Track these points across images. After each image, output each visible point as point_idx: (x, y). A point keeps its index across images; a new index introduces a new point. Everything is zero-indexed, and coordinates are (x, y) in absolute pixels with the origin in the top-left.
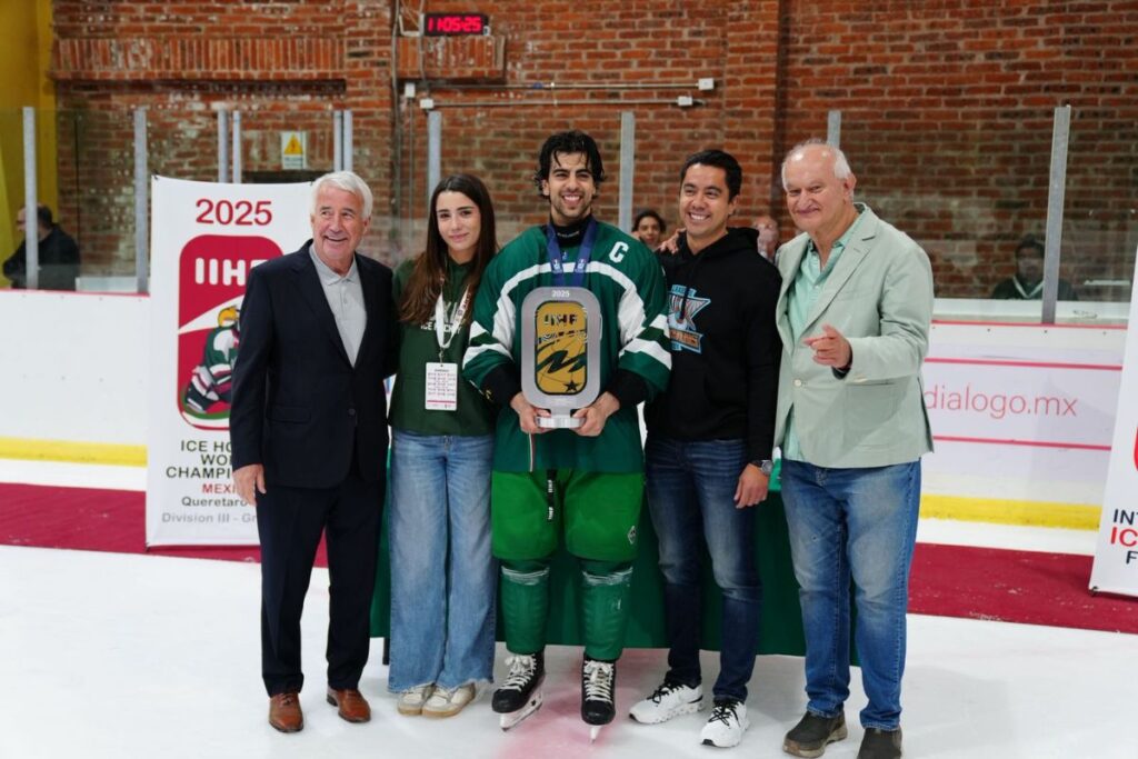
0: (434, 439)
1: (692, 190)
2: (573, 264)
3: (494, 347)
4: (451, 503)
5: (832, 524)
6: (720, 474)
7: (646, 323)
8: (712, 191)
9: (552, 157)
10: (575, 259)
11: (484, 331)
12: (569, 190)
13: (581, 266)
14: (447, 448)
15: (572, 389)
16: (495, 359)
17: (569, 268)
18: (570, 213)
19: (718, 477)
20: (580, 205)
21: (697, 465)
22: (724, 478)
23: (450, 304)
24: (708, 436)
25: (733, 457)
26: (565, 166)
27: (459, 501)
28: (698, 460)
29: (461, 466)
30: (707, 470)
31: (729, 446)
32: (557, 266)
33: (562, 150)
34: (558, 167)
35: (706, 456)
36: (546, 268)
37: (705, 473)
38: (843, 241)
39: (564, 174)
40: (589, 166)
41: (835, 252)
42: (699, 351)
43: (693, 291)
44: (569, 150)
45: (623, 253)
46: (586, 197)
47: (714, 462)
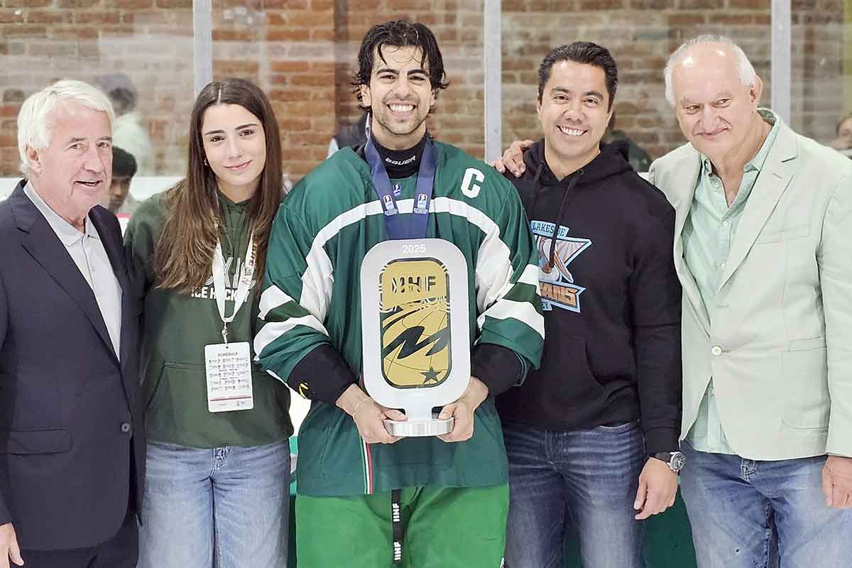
0: (201, 454)
1: (563, 95)
2: (412, 201)
3: (303, 321)
4: (221, 543)
5: (760, 529)
6: (608, 472)
7: (514, 279)
8: (592, 97)
9: (376, 51)
10: (413, 194)
11: (289, 299)
12: (397, 97)
13: (422, 204)
14: (218, 464)
15: (432, 378)
16: (309, 340)
17: (405, 206)
18: (398, 128)
19: (606, 477)
20: (412, 117)
21: (574, 462)
22: (614, 476)
23: (230, 259)
24: (589, 423)
25: (624, 448)
26: (392, 66)
27: (236, 539)
28: (577, 455)
29: (239, 488)
30: (589, 467)
31: (616, 433)
32: (389, 205)
33: (388, 43)
34: (384, 67)
35: (588, 450)
36: (375, 208)
37: (588, 473)
38: (757, 162)
39: (391, 75)
40: (426, 65)
41: (748, 178)
42: (578, 310)
43: (564, 230)
44: (398, 43)
45: (478, 183)
46: (421, 107)
47: (600, 456)
